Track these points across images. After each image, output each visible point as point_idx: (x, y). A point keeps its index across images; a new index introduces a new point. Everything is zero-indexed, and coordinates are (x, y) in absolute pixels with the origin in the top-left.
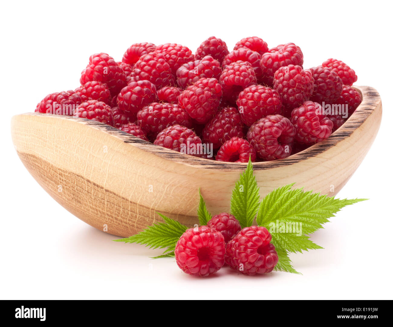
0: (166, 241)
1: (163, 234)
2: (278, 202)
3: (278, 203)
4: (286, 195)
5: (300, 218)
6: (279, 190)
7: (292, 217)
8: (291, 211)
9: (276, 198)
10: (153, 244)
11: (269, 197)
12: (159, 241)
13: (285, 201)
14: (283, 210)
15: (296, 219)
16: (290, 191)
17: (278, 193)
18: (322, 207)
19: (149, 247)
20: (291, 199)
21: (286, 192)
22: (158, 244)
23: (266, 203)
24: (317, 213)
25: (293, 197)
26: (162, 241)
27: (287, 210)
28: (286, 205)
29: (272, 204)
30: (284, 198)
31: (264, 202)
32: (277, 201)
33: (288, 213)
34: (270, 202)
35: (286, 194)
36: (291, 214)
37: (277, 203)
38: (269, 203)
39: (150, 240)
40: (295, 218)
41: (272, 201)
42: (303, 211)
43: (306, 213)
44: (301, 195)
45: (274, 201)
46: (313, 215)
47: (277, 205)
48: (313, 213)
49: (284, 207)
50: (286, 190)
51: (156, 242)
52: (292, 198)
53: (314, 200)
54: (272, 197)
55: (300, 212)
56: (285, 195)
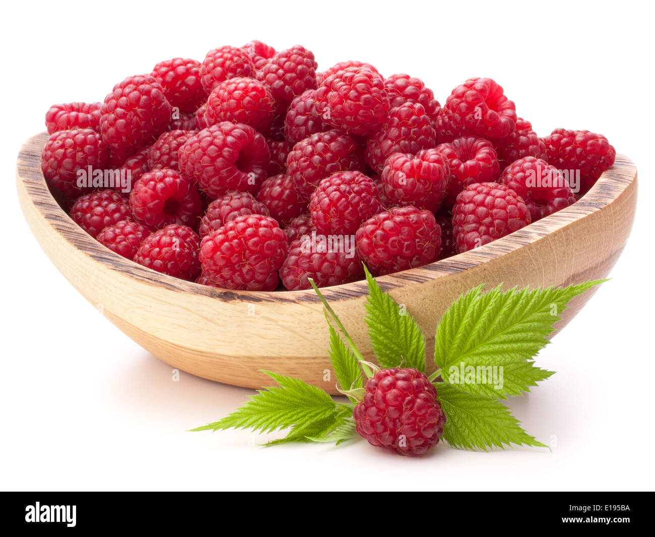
0: (285, 417)
1: (279, 406)
2: (467, 320)
3: (468, 322)
4: (477, 305)
5: (511, 337)
6: (462, 301)
7: (496, 339)
8: (492, 328)
9: (461, 315)
10: (264, 425)
11: (449, 316)
12: (274, 418)
13: (479, 316)
14: (479, 332)
15: (505, 340)
16: (482, 298)
17: (462, 307)
18: (539, 309)
19: (259, 430)
20: (487, 309)
21: (476, 301)
22: (273, 424)
23: (447, 328)
24: (534, 321)
25: (490, 304)
26: (280, 418)
27: (485, 328)
28: (483, 322)
29: (457, 327)
30: (475, 311)
31: (442, 327)
32: (464, 319)
33: (489, 333)
34: (454, 324)
35: (477, 303)
36: (494, 334)
37: (465, 322)
38: (451, 326)
39: (257, 420)
40: (502, 339)
41: (456, 322)
42: (512, 324)
43: (518, 326)
44: (501, 300)
45: (460, 320)
46: (531, 326)
47: (467, 325)
48: (528, 322)
49: (480, 325)
50: (474, 298)
51: (270, 421)
52: (489, 308)
53: (524, 300)
54: (455, 315)
55: (508, 327)
56: (474, 306)
